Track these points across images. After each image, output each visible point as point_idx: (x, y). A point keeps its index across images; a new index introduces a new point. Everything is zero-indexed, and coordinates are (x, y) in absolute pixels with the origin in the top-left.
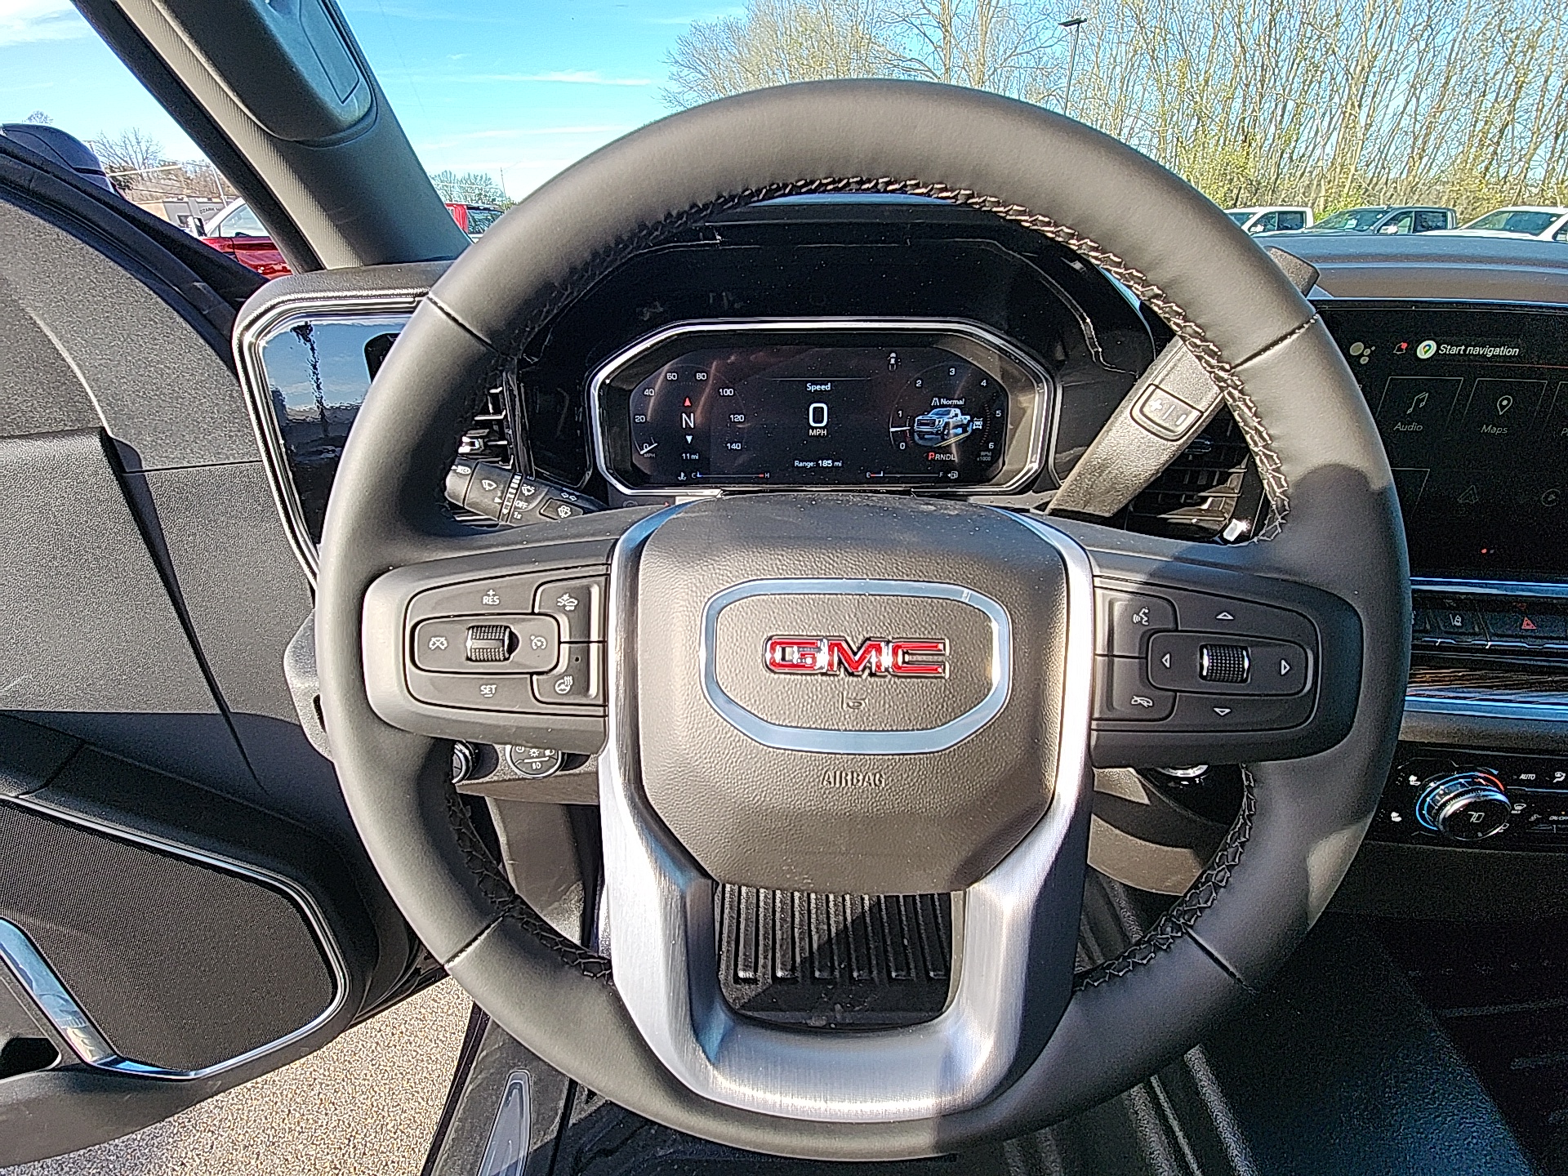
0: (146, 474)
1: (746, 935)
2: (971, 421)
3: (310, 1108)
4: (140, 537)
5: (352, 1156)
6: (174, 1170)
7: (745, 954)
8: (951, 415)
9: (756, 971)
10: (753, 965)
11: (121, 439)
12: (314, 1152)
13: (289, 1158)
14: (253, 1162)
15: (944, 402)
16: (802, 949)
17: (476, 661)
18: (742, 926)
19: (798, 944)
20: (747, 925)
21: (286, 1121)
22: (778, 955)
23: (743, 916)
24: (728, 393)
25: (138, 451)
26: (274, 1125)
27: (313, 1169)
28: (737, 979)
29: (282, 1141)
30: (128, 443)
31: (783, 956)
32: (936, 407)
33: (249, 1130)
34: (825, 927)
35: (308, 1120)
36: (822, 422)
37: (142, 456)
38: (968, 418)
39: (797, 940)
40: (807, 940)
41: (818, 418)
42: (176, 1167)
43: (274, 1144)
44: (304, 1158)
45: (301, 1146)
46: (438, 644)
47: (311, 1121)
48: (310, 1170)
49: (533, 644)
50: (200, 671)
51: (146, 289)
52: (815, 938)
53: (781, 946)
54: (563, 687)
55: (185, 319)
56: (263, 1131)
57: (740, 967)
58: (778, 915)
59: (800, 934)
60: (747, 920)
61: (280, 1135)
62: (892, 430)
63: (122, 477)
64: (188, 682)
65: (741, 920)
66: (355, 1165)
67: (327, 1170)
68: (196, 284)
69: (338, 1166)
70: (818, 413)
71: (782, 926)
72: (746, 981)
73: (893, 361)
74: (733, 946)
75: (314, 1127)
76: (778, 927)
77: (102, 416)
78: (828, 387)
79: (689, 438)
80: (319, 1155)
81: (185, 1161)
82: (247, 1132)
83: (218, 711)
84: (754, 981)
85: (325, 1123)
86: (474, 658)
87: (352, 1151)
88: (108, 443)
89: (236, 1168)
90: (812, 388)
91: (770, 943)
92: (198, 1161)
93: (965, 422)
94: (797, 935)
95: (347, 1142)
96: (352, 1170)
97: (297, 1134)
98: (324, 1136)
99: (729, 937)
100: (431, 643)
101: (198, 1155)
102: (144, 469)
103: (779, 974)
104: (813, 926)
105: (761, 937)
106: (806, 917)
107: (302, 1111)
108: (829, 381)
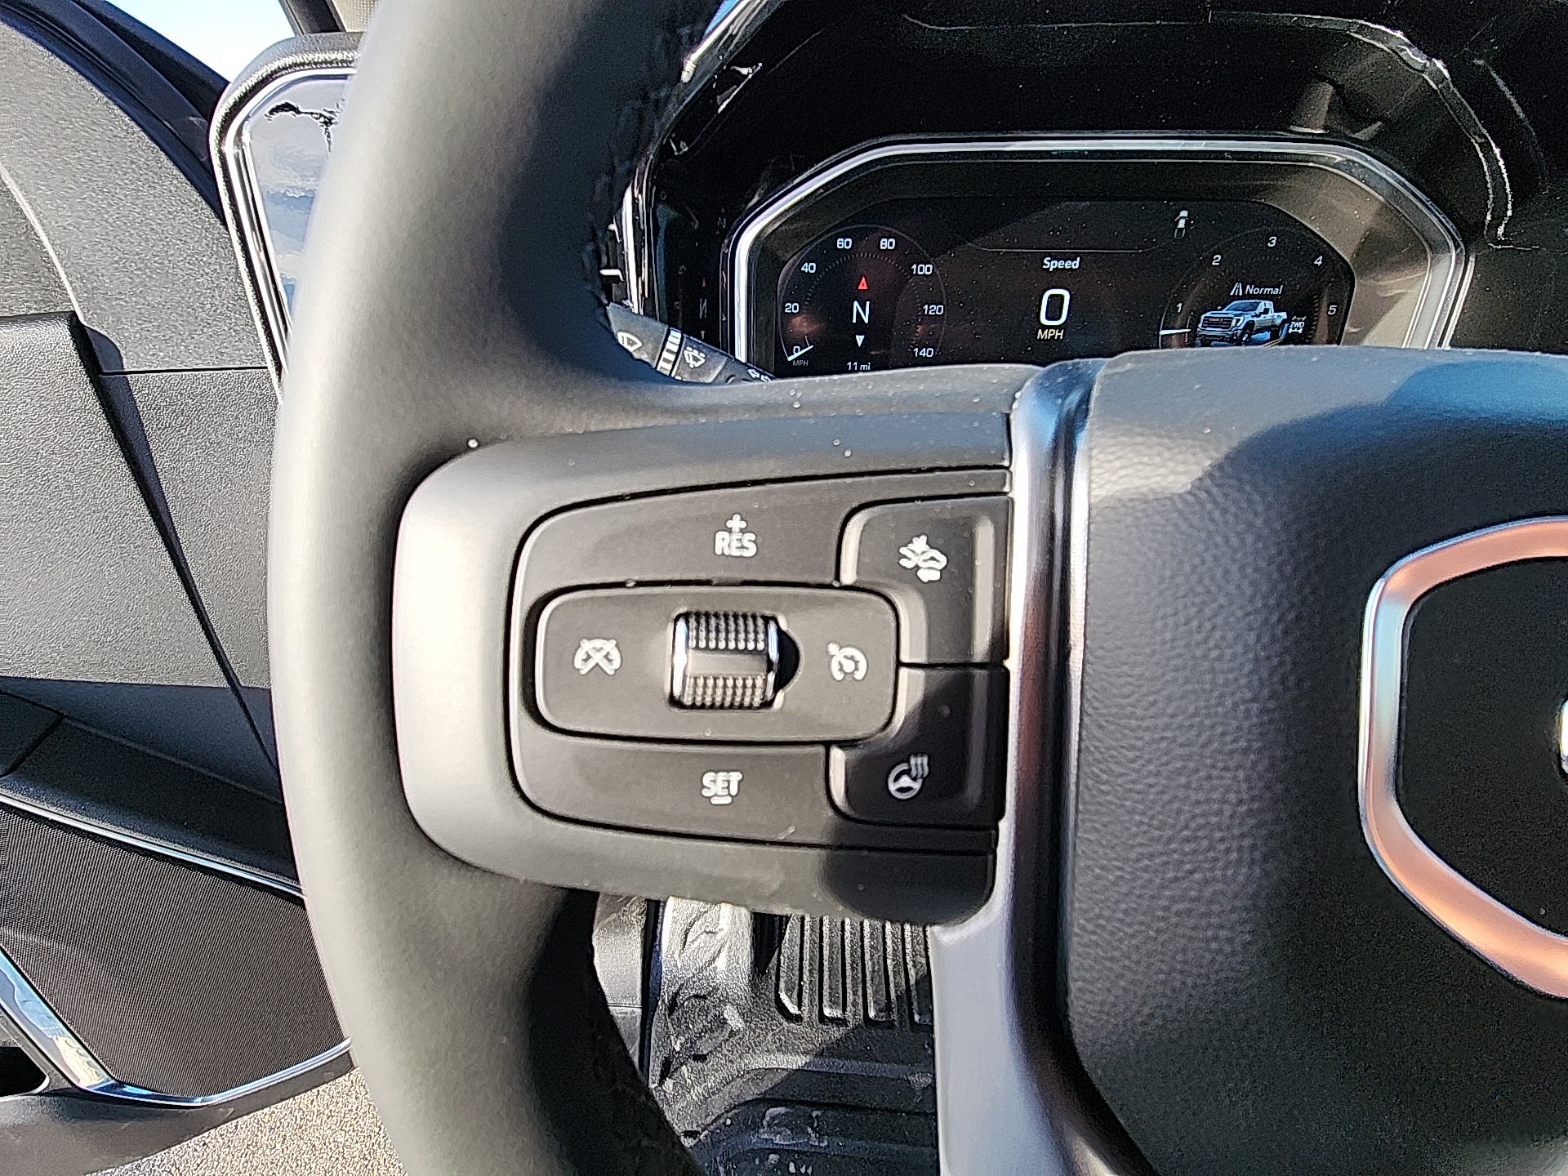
0: (129, 376)
1: (831, 963)
2: (1288, 321)
3: (340, 1090)
4: (123, 460)
5: (382, 1147)
6: (196, 1150)
7: (830, 988)
8: (1260, 309)
9: (844, 1010)
10: (841, 1001)
11: (96, 328)
12: (342, 1139)
13: (317, 1144)
14: (278, 1146)
15: (1250, 289)
16: (897, 985)
17: (693, 706)
18: (826, 953)
19: (891, 978)
20: (831, 953)
21: (315, 1103)
22: (869, 991)
23: (826, 940)
24: (925, 271)
25: (118, 344)
26: (301, 1106)
27: (340, 1158)
28: (822, 1018)
29: (309, 1124)
30: (105, 333)
31: (876, 992)
32: (1238, 298)
33: (276, 1111)
34: (924, 961)
35: (337, 1103)
36: (1059, 318)
37: (122, 352)
38: (1284, 315)
39: (891, 973)
40: (903, 974)
41: (1054, 311)
42: (197, 1147)
43: (301, 1127)
44: (332, 1145)
45: (329, 1132)
46: (598, 658)
47: (340, 1105)
48: (337, 1159)
49: (835, 667)
50: (202, 634)
51: (127, 119)
52: (912, 972)
53: (872, 980)
54: (905, 781)
55: (175, 164)
56: (291, 1113)
57: (825, 1003)
58: (866, 941)
59: (894, 967)
60: (831, 945)
61: (308, 1117)
62: (1163, 332)
63: (100, 379)
64: (188, 647)
65: (824, 945)
66: (385, 1156)
67: (356, 1160)
68: (191, 118)
69: (368, 1156)
70: (1056, 303)
71: (872, 956)
72: (833, 1020)
73: (1182, 224)
74: (816, 976)
75: (343, 1111)
76: (867, 957)
77: (72, 296)
78: (1075, 264)
79: (860, 339)
80: (348, 1143)
81: (207, 1142)
82: (273, 1112)
83: (224, 684)
84: (842, 1022)
85: (355, 1106)
86: (687, 701)
87: (382, 1140)
88: (79, 333)
89: (260, 1152)
90: (1051, 265)
91: (860, 975)
92: (221, 1141)
93: (1278, 322)
94: (890, 968)
95: (377, 1130)
96: (382, 1162)
97: (325, 1118)
98: (354, 1123)
99: (811, 964)
100: (580, 655)
101: (221, 1135)
102: (126, 370)
103: (872, 1014)
104: (908, 958)
105: (848, 967)
106: (900, 947)
107: (331, 1093)
108: (1078, 255)
